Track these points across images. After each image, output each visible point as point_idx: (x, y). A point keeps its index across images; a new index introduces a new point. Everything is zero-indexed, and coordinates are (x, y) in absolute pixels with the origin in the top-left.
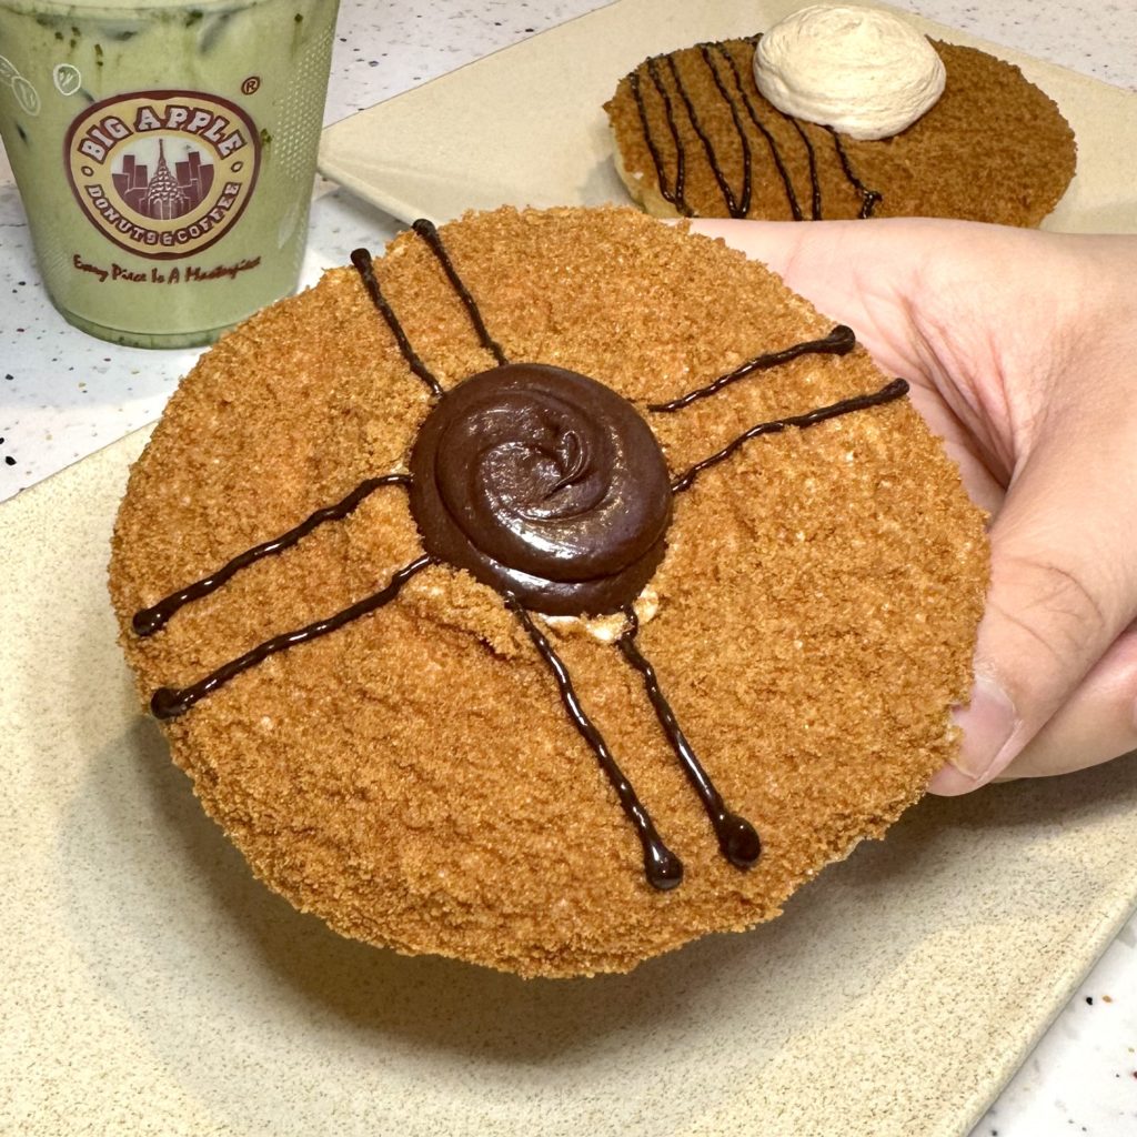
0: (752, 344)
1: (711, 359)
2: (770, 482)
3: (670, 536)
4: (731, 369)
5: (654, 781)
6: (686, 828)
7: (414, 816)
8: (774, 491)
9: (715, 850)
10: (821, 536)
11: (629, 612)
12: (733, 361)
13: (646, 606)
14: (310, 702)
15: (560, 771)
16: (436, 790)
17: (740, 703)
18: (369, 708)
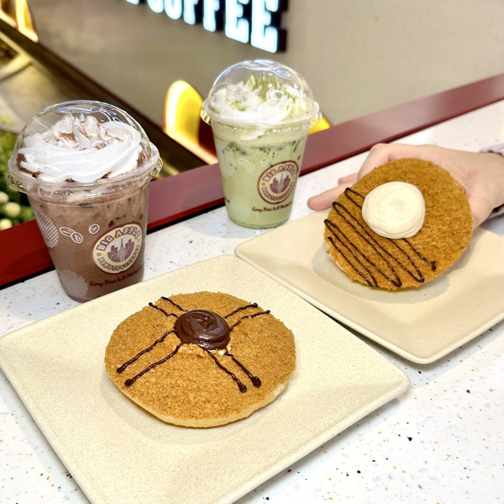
0: (238, 306)
1: (230, 309)
2: (248, 326)
3: (230, 337)
4: (235, 310)
5: (238, 373)
6: (246, 381)
7: (189, 388)
8: (249, 327)
9: (252, 384)
10: (260, 332)
11: (226, 349)
12: (235, 309)
13: (229, 348)
14: (162, 374)
15: (219, 375)
16: (194, 382)
17: (251, 359)
18: (176, 371)
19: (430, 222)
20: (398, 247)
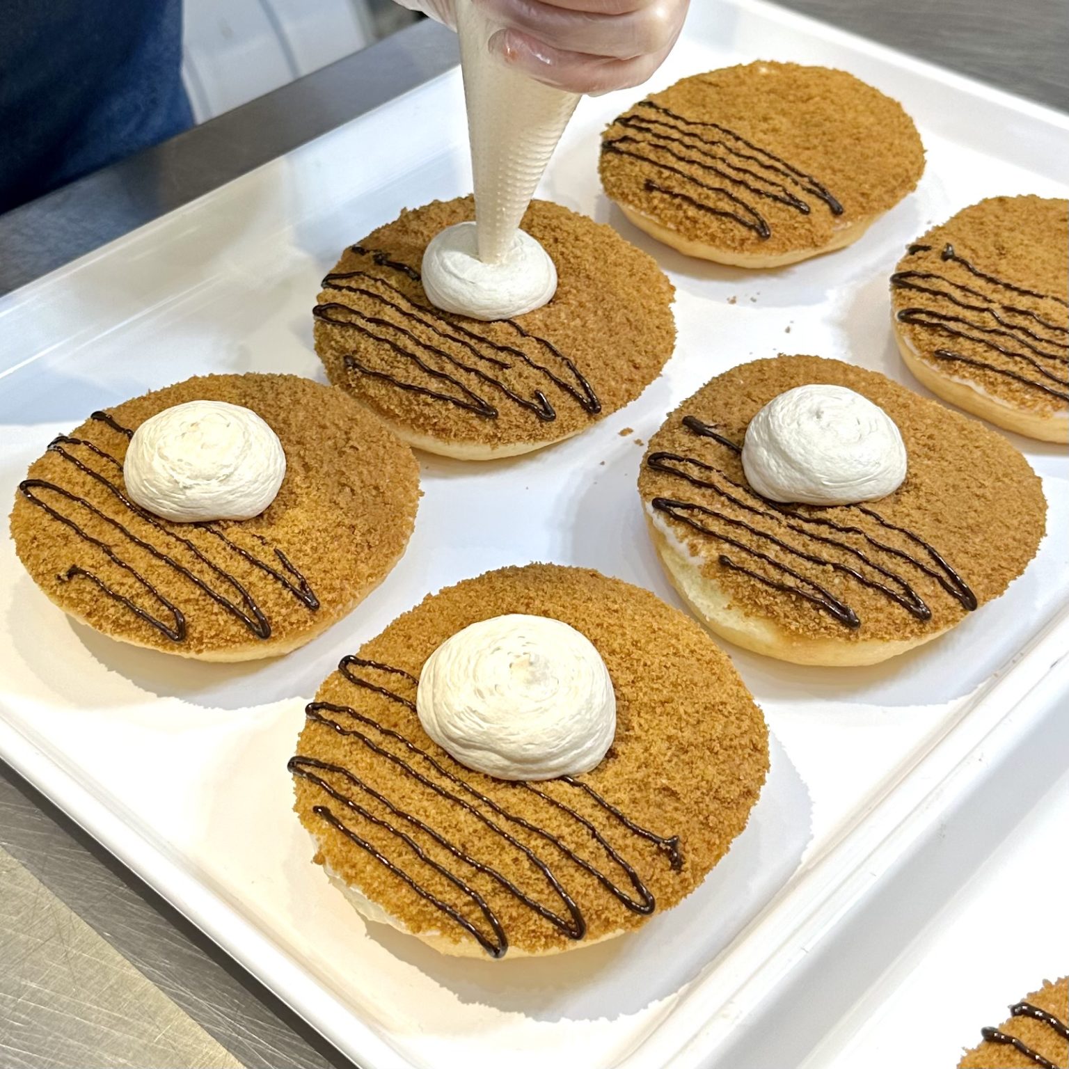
19: (635, 724)
20: (552, 803)
